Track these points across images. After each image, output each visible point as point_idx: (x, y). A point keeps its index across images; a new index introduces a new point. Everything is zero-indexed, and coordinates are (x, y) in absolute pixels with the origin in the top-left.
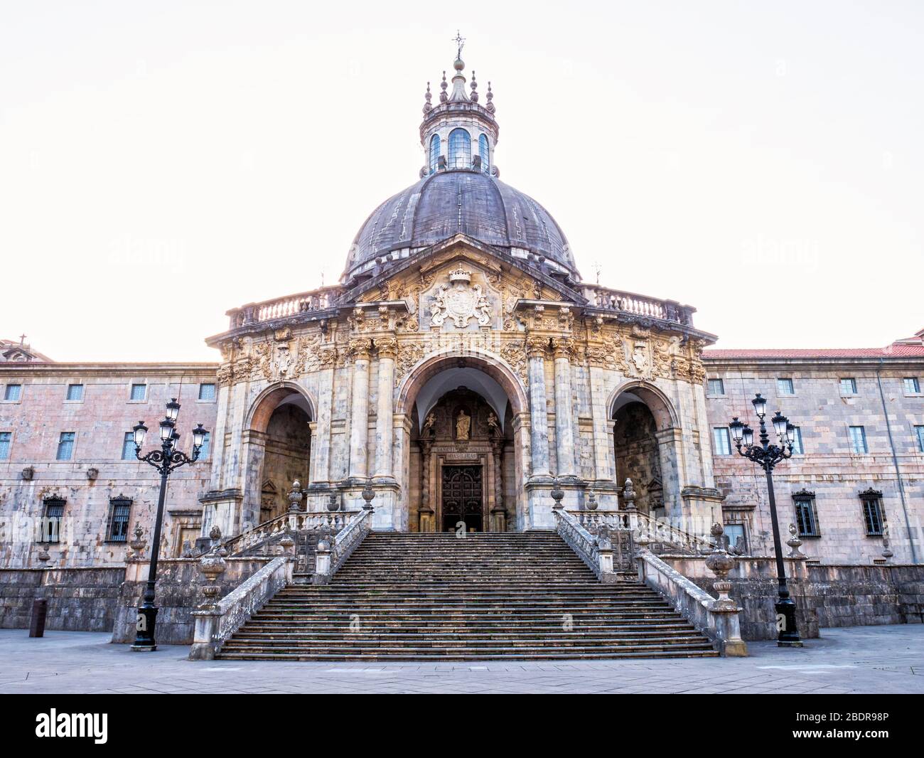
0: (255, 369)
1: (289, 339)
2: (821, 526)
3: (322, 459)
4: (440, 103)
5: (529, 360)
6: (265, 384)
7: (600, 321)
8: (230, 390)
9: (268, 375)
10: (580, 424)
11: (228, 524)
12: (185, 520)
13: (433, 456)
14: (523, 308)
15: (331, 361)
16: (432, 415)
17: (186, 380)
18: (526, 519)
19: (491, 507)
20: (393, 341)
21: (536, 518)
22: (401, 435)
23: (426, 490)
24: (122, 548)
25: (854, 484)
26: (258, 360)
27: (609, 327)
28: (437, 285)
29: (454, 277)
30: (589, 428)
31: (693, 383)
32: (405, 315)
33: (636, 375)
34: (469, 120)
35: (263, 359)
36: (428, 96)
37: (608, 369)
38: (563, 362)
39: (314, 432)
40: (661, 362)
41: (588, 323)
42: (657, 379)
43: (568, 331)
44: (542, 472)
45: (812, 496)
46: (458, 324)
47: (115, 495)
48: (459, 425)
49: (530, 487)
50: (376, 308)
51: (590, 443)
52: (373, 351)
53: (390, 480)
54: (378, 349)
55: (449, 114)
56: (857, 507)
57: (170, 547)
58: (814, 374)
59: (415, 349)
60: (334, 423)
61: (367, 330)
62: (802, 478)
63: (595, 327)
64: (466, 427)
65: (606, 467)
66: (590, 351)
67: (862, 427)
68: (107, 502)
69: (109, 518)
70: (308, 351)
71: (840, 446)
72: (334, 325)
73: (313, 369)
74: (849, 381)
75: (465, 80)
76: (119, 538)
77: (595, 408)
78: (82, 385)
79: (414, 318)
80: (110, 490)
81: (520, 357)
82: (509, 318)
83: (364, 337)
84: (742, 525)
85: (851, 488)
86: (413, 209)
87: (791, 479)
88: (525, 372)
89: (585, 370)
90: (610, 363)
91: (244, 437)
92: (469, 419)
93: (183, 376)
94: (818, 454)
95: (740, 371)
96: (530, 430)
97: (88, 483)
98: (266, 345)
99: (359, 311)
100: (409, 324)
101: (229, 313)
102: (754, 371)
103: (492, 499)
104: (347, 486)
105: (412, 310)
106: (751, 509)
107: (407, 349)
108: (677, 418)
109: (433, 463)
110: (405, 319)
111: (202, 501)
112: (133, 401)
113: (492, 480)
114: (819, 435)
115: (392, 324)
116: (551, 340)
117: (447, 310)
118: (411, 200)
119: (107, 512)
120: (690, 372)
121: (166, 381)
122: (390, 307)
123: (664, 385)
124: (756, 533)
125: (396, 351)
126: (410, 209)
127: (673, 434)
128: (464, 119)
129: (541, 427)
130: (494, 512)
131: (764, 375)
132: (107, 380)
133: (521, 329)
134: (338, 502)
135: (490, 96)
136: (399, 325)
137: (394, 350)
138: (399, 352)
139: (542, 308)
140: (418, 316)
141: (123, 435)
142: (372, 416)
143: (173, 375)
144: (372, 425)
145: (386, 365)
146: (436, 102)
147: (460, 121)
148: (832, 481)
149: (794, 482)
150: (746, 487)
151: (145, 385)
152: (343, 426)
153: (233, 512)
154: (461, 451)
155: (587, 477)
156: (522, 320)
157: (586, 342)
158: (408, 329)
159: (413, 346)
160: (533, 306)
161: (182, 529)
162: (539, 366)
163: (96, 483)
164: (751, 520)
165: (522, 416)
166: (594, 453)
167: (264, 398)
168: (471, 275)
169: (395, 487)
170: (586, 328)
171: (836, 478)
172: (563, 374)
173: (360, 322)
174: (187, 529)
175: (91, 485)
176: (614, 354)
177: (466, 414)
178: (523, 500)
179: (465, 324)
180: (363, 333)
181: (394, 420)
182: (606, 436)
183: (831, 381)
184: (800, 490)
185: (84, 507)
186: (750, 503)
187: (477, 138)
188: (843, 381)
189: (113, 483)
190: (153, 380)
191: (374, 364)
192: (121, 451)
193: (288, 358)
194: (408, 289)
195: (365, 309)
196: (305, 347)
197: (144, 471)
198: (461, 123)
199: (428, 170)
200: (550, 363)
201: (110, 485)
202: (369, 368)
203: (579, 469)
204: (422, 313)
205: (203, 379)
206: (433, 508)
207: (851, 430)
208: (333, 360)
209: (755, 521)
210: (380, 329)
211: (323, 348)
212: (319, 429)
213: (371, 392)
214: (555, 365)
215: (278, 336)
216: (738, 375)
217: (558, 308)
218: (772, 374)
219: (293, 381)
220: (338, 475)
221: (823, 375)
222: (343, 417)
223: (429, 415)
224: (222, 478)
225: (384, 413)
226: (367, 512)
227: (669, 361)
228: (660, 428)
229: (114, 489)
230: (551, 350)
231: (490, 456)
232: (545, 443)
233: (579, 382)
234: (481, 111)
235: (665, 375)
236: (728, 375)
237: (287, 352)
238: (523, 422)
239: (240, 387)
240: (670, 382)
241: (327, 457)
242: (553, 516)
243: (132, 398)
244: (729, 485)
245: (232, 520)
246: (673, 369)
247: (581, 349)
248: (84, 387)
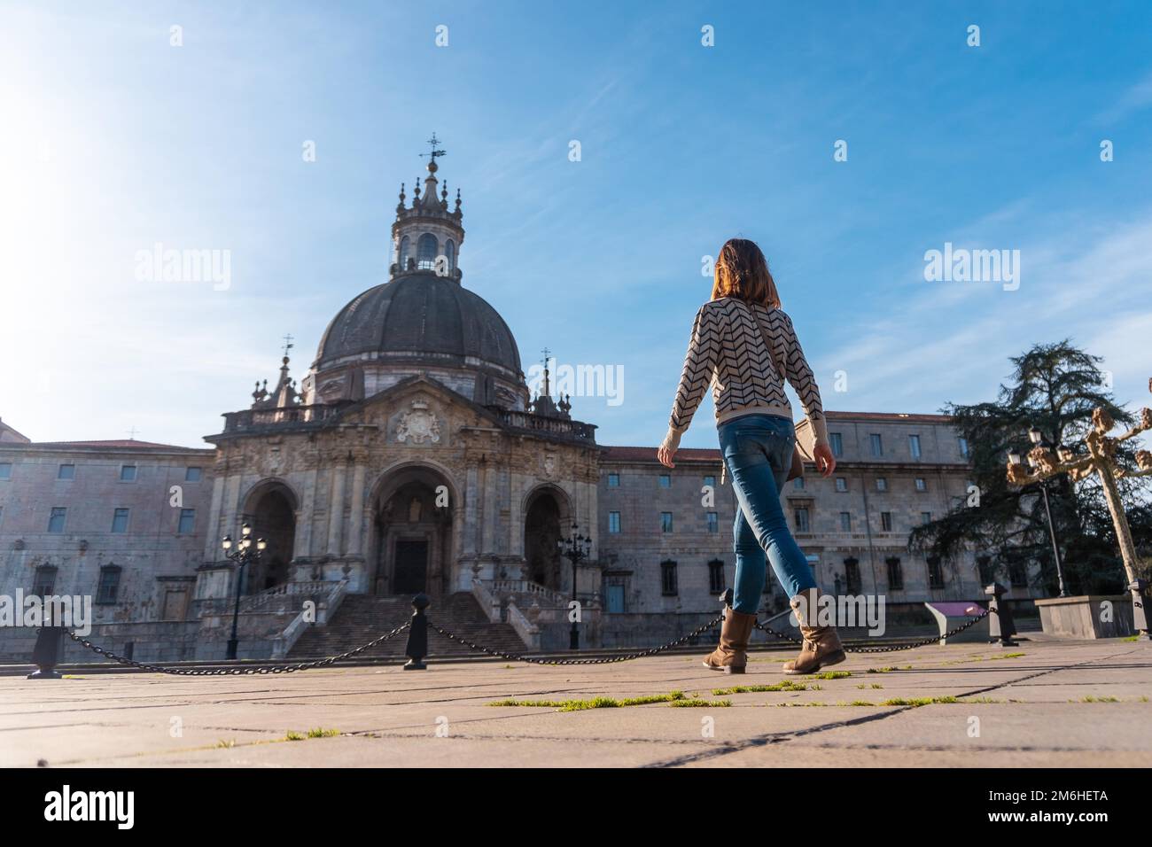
0: (249, 465)
1: (280, 443)
2: (679, 587)
3: (305, 539)
4: (412, 207)
5: (467, 468)
6: (257, 478)
7: (521, 440)
8: (225, 480)
9: (260, 471)
10: (502, 515)
11: (222, 589)
12: (170, 584)
13: (390, 534)
14: (465, 432)
15: (316, 464)
16: (391, 503)
17: (174, 463)
18: (456, 584)
19: (433, 573)
20: (366, 452)
21: (463, 583)
22: (368, 522)
23: (382, 561)
24: (111, 608)
25: (705, 556)
26: (251, 458)
27: (529, 443)
28: (402, 410)
29: (416, 406)
30: (507, 518)
31: (589, 483)
32: (377, 433)
33: (545, 478)
34: (438, 226)
35: (256, 457)
36: (402, 197)
37: (525, 474)
38: (491, 471)
39: (299, 518)
40: (565, 468)
41: (513, 441)
42: (562, 481)
43: (498, 449)
44: (470, 550)
45: (675, 564)
46: (416, 441)
47: (105, 563)
48: (412, 510)
49: (460, 562)
50: (355, 427)
51: (507, 529)
52: (350, 460)
53: (359, 557)
54: (354, 458)
55: (420, 219)
56: (706, 572)
57: (156, 607)
58: (686, 472)
59: (383, 458)
60: (316, 512)
61: (347, 443)
62: (670, 551)
63: (518, 444)
64: (418, 511)
65: (517, 545)
66: (513, 461)
67: (716, 513)
68: (98, 569)
69: (100, 583)
70: (296, 454)
71: (699, 527)
72: (319, 436)
73: (300, 468)
74: (712, 478)
75: (437, 182)
76: (108, 600)
77: (512, 503)
78: (73, 465)
79: (383, 435)
80: (100, 558)
81: (460, 467)
82: (454, 437)
83: (344, 448)
84: (623, 585)
85: (703, 558)
86: (383, 316)
87: (661, 551)
88: (464, 477)
89: (508, 475)
90: (527, 470)
91: (237, 519)
92: (420, 504)
93: (171, 460)
94: (682, 533)
95: (633, 468)
96: (464, 520)
97: (78, 553)
98: (259, 446)
99: (342, 430)
100: (380, 439)
101: (224, 415)
102: (643, 469)
103: (434, 567)
104: (326, 560)
105: (382, 428)
106: (630, 573)
107: (377, 458)
108: (574, 509)
109: (390, 539)
110: (376, 436)
111: (197, 570)
112: (124, 481)
113: (435, 552)
114: (685, 518)
115: (366, 440)
116: (484, 455)
117: (409, 430)
118: (381, 306)
119: (97, 578)
120: (587, 475)
121: (155, 464)
122: (365, 428)
123: (567, 486)
124: (632, 591)
125: (368, 460)
126: (381, 315)
127: (570, 521)
128: (433, 225)
129: (471, 519)
130: (435, 577)
131: (650, 472)
132: (98, 462)
133: (463, 445)
134: (318, 572)
135: (459, 202)
136: (371, 439)
137: (367, 460)
138: (370, 460)
139: (478, 433)
140: (386, 433)
141: (113, 511)
142: (346, 507)
143: (163, 459)
144: (346, 515)
145: (359, 472)
146: (409, 205)
147: (430, 227)
148: (690, 553)
149: (663, 554)
150: (629, 557)
151: (135, 467)
152: (323, 514)
153: (227, 580)
154: (412, 530)
155: (502, 554)
156: (464, 439)
157: (510, 455)
158: (378, 443)
159: (381, 456)
160: (472, 431)
161: (168, 592)
162: (472, 475)
163: (86, 553)
164: (630, 582)
165: (459, 510)
166: (509, 536)
167: (257, 489)
168: (428, 405)
169: (363, 561)
170: (511, 444)
171: (693, 551)
172: (490, 480)
173: (341, 437)
174: (171, 592)
175: (82, 555)
176: (531, 463)
177: (417, 501)
178: (455, 570)
179: (421, 441)
180: (342, 446)
181: (364, 512)
182: (519, 523)
183: (698, 478)
184: (666, 560)
185: (75, 574)
186: (631, 569)
187: (444, 244)
188: (707, 478)
189: (103, 553)
190: (142, 463)
191: (350, 469)
192: (111, 525)
193: (279, 459)
194: (380, 412)
195: (346, 428)
196: (294, 450)
197: (133, 542)
198: (430, 229)
199: (397, 268)
200: (482, 471)
201: (100, 554)
202: (347, 471)
203: (497, 548)
204: (389, 431)
205: (190, 463)
206: (387, 574)
207: (709, 515)
208: (318, 463)
209: (632, 582)
210: (357, 443)
211: (309, 453)
212: (303, 517)
213: (347, 491)
214: (485, 474)
215: (271, 440)
216: (631, 471)
217: (491, 432)
218: (656, 472)
219: (282, 477)
220: (318, 552)
221: (693, 473)
222: (322, 507)
223: (388, 502)
224: (216, 552)
225: (356, 507)
226: (345, 581)
227: (572, 467)
228: (562, 516)
229: (104, 558)
230: (483, 462)
231: (435, 533)
232: (473, 530)
233: (502, 484)
234: (450, 218)
235: (568, 477)
236: (623, 471)
237: (278, 454)
238: (459, 514)
239: (235, 479)
240: (571, 482)
241: (309, 537)
242: (472, 584)
243: (122, 478)
244: (616, 556)
245: (226, 585)
246: (574, 473)
247: (506, 460)
248: (76, 467)
